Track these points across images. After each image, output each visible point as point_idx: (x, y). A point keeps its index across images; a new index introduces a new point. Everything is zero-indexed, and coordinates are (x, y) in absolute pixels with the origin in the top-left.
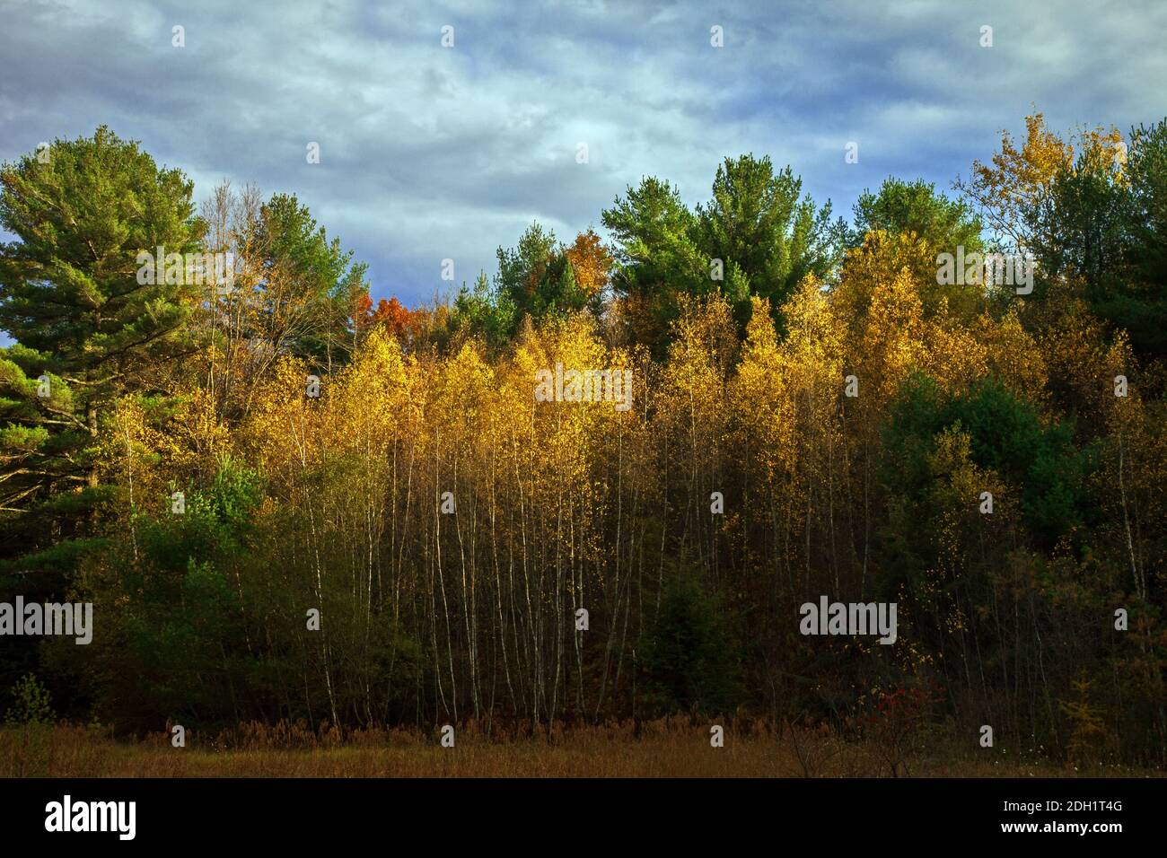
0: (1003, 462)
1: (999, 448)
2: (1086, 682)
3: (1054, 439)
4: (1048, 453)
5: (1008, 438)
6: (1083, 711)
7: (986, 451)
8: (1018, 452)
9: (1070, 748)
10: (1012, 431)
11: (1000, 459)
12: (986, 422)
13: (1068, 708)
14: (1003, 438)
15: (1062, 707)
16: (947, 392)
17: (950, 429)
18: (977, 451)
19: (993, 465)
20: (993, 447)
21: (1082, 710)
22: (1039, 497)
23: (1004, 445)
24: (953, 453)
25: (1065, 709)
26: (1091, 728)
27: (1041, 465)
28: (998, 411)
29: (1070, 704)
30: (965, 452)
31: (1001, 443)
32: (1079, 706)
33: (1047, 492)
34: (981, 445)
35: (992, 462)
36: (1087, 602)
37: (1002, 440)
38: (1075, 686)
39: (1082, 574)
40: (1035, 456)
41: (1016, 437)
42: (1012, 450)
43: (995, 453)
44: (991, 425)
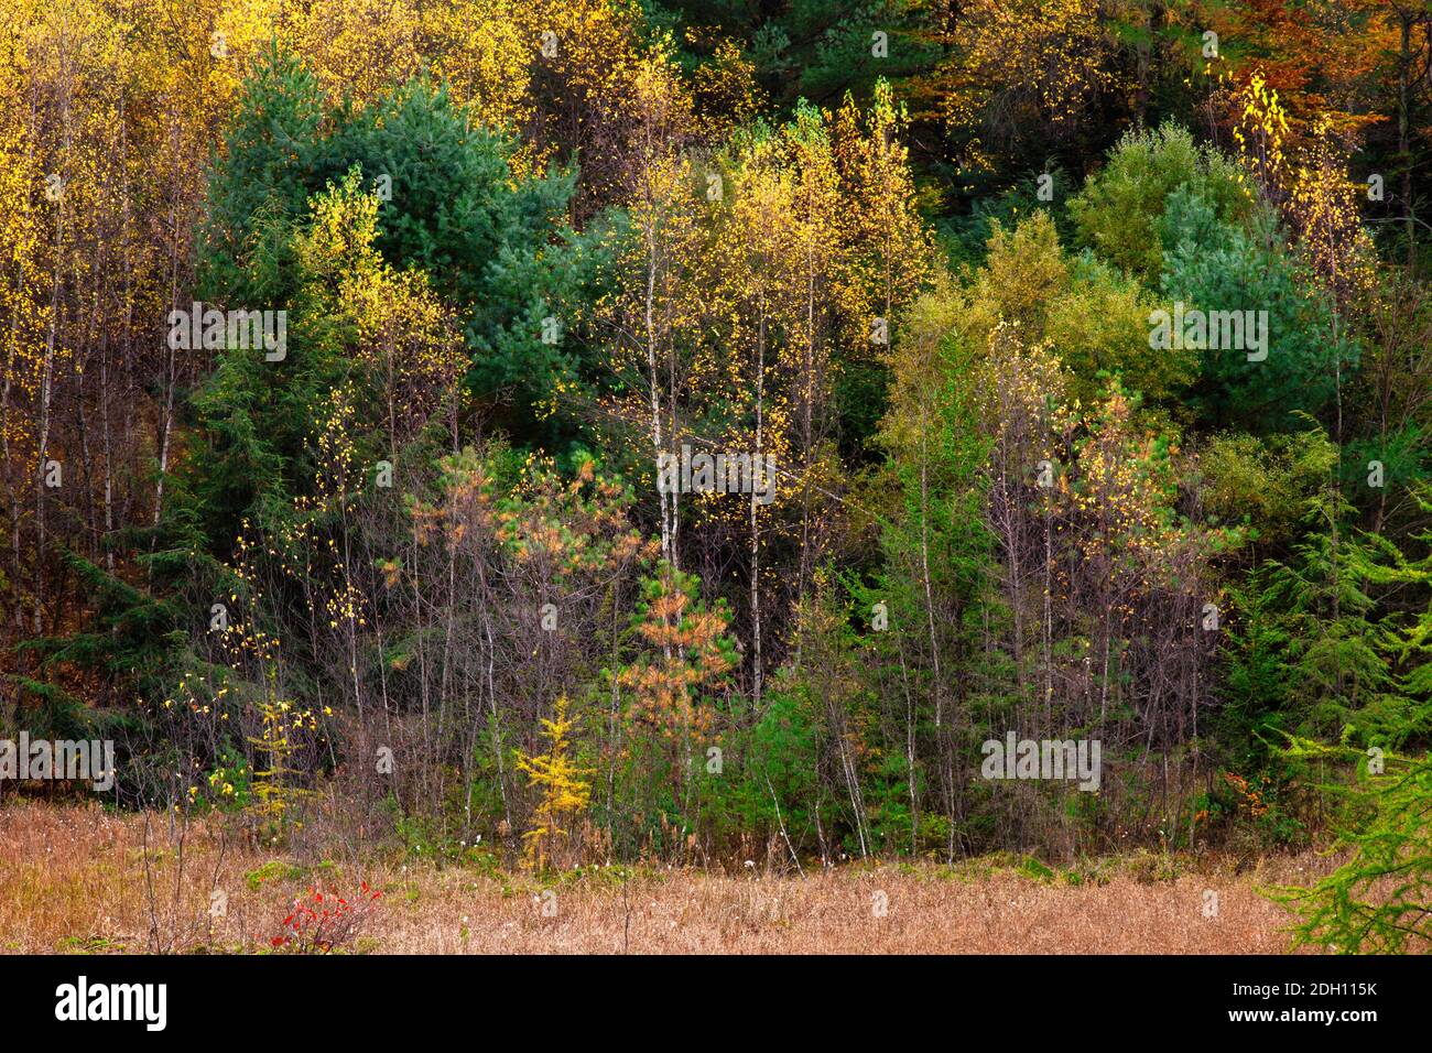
0: (437, 253)
1: (432, 225)
2: (566, 719)
3: (534, 209)
4: (523, 237)
5: (450, 205)
6: (557, 770)
7: (408, 230)
8: (467, 234)
9: (531, 837)
10: (459, 193)
11: (433, 246)
12: (411, 173)
13: (532, 766)
14: (442, 206)
15: (522, 765)
16: (338, 102)
17: (339, 184)
18: (392, 229)
19: (420, 258)
20: (422, 222)
21: (553, 770)
22: (500, 327)
23: (443, 220)
24: (344, 231)
25: (527, 767)
26: (567, 799)
27: (509, 264)
28: (434, 151)
29: (535, 761)
30: (366, 234)
31: (436, 214)
32: (549, 763)
33: (516, 318)
34: (400, 216)
35: (418, 253)
36: (577, 558)
37: (439, 211)
38: (545, 729)
39: (570, 503)
40: (497, 243)
41: (465, 206)
42: (458, 231)
43: (424, 233)
44: (421, 178)
